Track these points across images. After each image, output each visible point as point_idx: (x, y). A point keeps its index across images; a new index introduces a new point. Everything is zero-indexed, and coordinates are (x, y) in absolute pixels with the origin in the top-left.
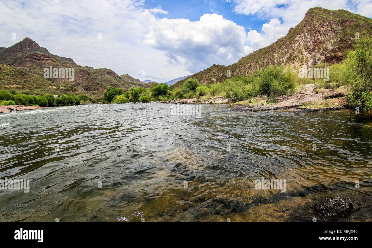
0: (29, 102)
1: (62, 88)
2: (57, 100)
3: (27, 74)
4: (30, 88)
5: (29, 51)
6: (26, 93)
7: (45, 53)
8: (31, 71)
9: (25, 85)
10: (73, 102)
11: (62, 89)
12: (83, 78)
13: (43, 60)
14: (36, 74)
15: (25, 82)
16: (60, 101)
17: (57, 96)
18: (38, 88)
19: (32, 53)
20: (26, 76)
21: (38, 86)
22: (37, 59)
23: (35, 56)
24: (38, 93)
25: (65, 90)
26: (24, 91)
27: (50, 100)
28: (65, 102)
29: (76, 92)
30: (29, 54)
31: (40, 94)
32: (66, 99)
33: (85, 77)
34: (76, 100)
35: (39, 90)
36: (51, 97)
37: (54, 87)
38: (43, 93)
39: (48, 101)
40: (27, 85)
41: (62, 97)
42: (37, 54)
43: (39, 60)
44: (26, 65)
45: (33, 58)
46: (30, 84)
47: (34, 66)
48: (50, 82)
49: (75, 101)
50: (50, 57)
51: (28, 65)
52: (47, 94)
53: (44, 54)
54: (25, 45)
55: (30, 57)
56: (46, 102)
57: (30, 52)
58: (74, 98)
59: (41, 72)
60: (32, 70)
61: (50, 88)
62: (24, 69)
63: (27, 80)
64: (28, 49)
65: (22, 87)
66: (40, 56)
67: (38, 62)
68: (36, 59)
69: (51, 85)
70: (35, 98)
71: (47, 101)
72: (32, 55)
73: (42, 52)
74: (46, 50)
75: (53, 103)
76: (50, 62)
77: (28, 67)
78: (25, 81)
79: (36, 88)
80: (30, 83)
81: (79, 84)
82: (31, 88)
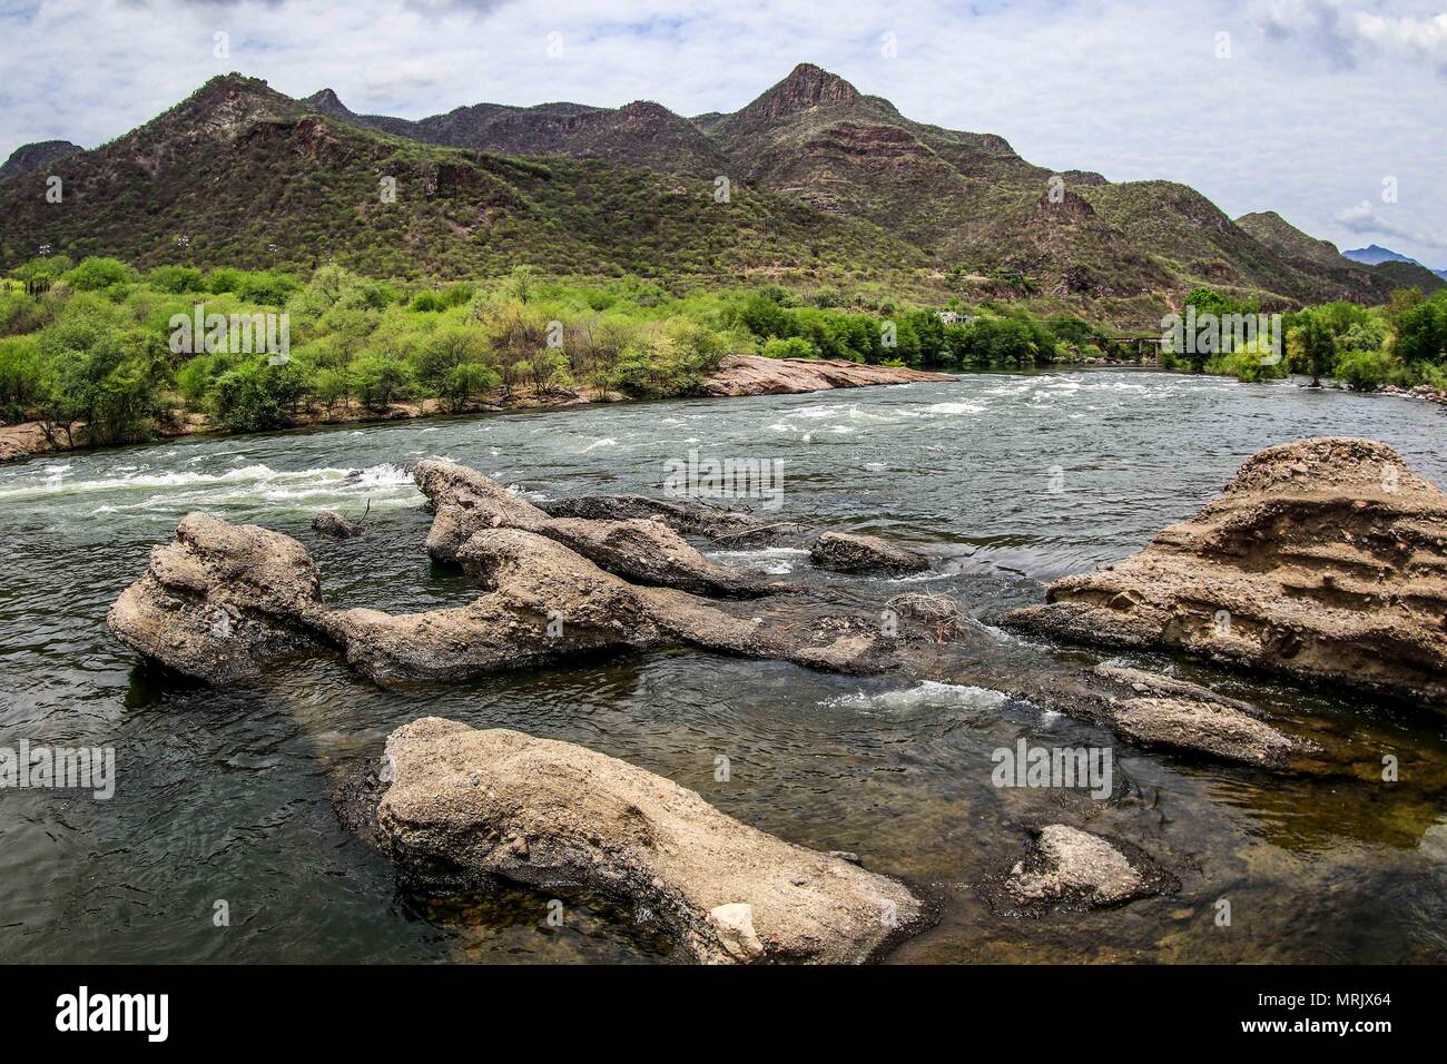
0: (850, 341)
1: (969, 277)
2: (956, 337)
3: (822, 218)
4: (835, 277)
5: (818, 118)
6: (824, 303)
7: (885, 119)
8: (833, 201)
9: (814, 266)
10: (1028, 347)
11: (971, 285)
12: (1061, 230)
13: (879, 151)
14: (855, 214)
15: (816, 255)
16: (970, 340)
17: (951, 315)
18: (867, 280)
19: (831, 125)
20: (819, 226)
21: (870, 270)
22: (853, 149)
23: (846, 135)
24: (870, 300)
25: (984, 288)
26: (817, 292)
27: (928, 334)
28: (989, 346)
29: (1034, 301)
30: (819, 129)
31: (881, 305)
32: (995, 333)
33: (1070, 228)
34: (1037, 340)
35: (873, 286)
36: (931, 321)
37: (937, 276)
38: (893, 301)
39: (922, 340)
40: (824, 267)
41: (978, 324)
42: (853, 126)
43: (862, 152)
44: (811, 178)
45: (836, 146)
46: (835, 261)
47: (845, 181)
48: (916, 251)
49: (1032, 345)
50: (908, 138)
51: (821, 176)
52: (913, 308)
53: (881, 125)
54: (801, 93)
55: (827, 145)
56: (912, 345)
57: (823, 121)
58: (1032, 330)
59: (873, 203)
60: (838, 197)
61: (918, 279)
62: (807, 195)
63: (823, 242)
64: (815, 108)
65: (806, 274)
66: (862, 134)
67: (858, 160)
68: (848, 150)
69: (920, 264)
70: (869, 325)
71: (916, 339)
72: (832, 132)
73: (874, 119)
74: (886, 106)
75: (939, 348)
76: (909, 157)
77: (820, 187)
78: (817, 246)
79: (859, 277)
80: (835, 255)
81: (1047, 258)
82: (841, 276)
